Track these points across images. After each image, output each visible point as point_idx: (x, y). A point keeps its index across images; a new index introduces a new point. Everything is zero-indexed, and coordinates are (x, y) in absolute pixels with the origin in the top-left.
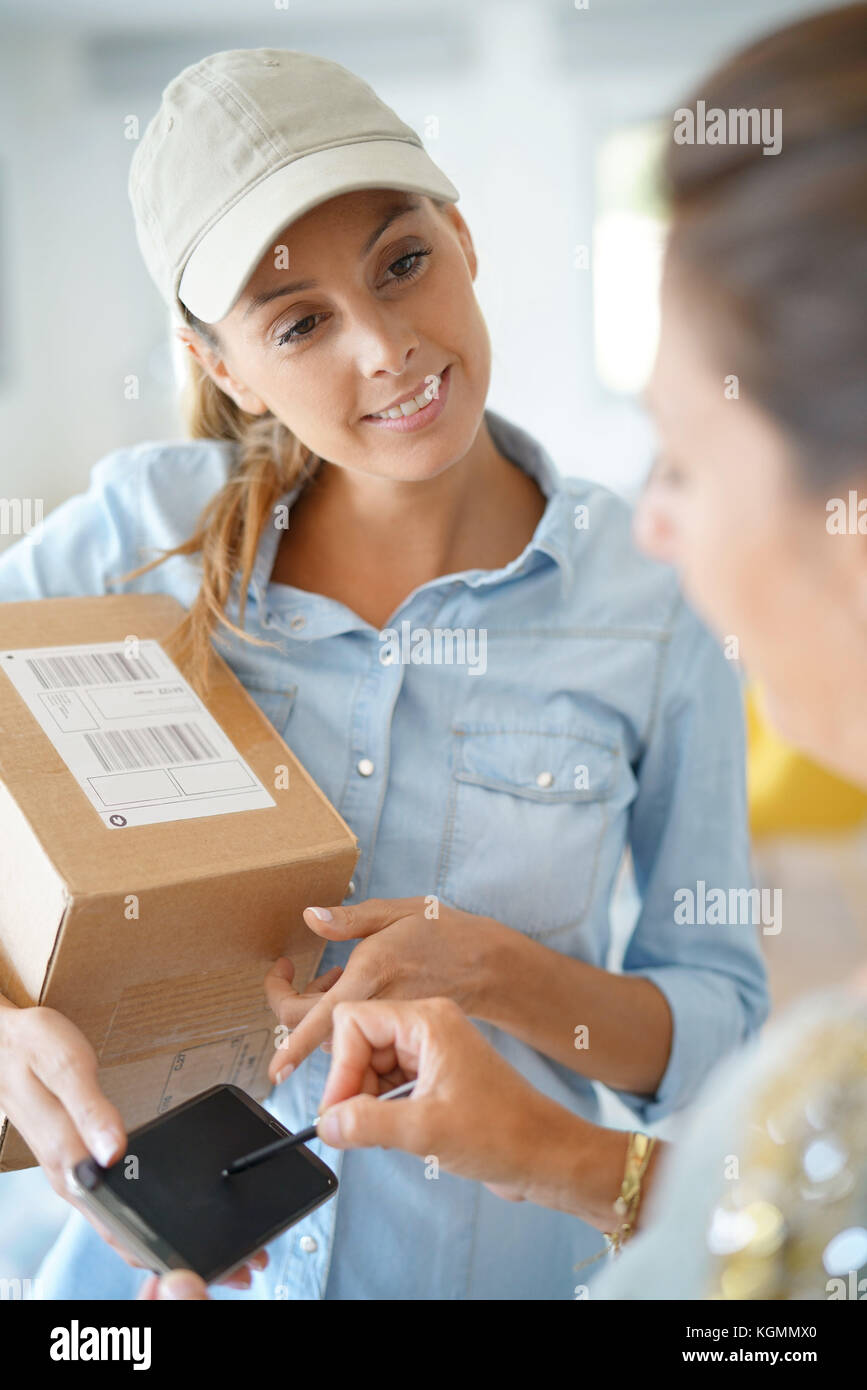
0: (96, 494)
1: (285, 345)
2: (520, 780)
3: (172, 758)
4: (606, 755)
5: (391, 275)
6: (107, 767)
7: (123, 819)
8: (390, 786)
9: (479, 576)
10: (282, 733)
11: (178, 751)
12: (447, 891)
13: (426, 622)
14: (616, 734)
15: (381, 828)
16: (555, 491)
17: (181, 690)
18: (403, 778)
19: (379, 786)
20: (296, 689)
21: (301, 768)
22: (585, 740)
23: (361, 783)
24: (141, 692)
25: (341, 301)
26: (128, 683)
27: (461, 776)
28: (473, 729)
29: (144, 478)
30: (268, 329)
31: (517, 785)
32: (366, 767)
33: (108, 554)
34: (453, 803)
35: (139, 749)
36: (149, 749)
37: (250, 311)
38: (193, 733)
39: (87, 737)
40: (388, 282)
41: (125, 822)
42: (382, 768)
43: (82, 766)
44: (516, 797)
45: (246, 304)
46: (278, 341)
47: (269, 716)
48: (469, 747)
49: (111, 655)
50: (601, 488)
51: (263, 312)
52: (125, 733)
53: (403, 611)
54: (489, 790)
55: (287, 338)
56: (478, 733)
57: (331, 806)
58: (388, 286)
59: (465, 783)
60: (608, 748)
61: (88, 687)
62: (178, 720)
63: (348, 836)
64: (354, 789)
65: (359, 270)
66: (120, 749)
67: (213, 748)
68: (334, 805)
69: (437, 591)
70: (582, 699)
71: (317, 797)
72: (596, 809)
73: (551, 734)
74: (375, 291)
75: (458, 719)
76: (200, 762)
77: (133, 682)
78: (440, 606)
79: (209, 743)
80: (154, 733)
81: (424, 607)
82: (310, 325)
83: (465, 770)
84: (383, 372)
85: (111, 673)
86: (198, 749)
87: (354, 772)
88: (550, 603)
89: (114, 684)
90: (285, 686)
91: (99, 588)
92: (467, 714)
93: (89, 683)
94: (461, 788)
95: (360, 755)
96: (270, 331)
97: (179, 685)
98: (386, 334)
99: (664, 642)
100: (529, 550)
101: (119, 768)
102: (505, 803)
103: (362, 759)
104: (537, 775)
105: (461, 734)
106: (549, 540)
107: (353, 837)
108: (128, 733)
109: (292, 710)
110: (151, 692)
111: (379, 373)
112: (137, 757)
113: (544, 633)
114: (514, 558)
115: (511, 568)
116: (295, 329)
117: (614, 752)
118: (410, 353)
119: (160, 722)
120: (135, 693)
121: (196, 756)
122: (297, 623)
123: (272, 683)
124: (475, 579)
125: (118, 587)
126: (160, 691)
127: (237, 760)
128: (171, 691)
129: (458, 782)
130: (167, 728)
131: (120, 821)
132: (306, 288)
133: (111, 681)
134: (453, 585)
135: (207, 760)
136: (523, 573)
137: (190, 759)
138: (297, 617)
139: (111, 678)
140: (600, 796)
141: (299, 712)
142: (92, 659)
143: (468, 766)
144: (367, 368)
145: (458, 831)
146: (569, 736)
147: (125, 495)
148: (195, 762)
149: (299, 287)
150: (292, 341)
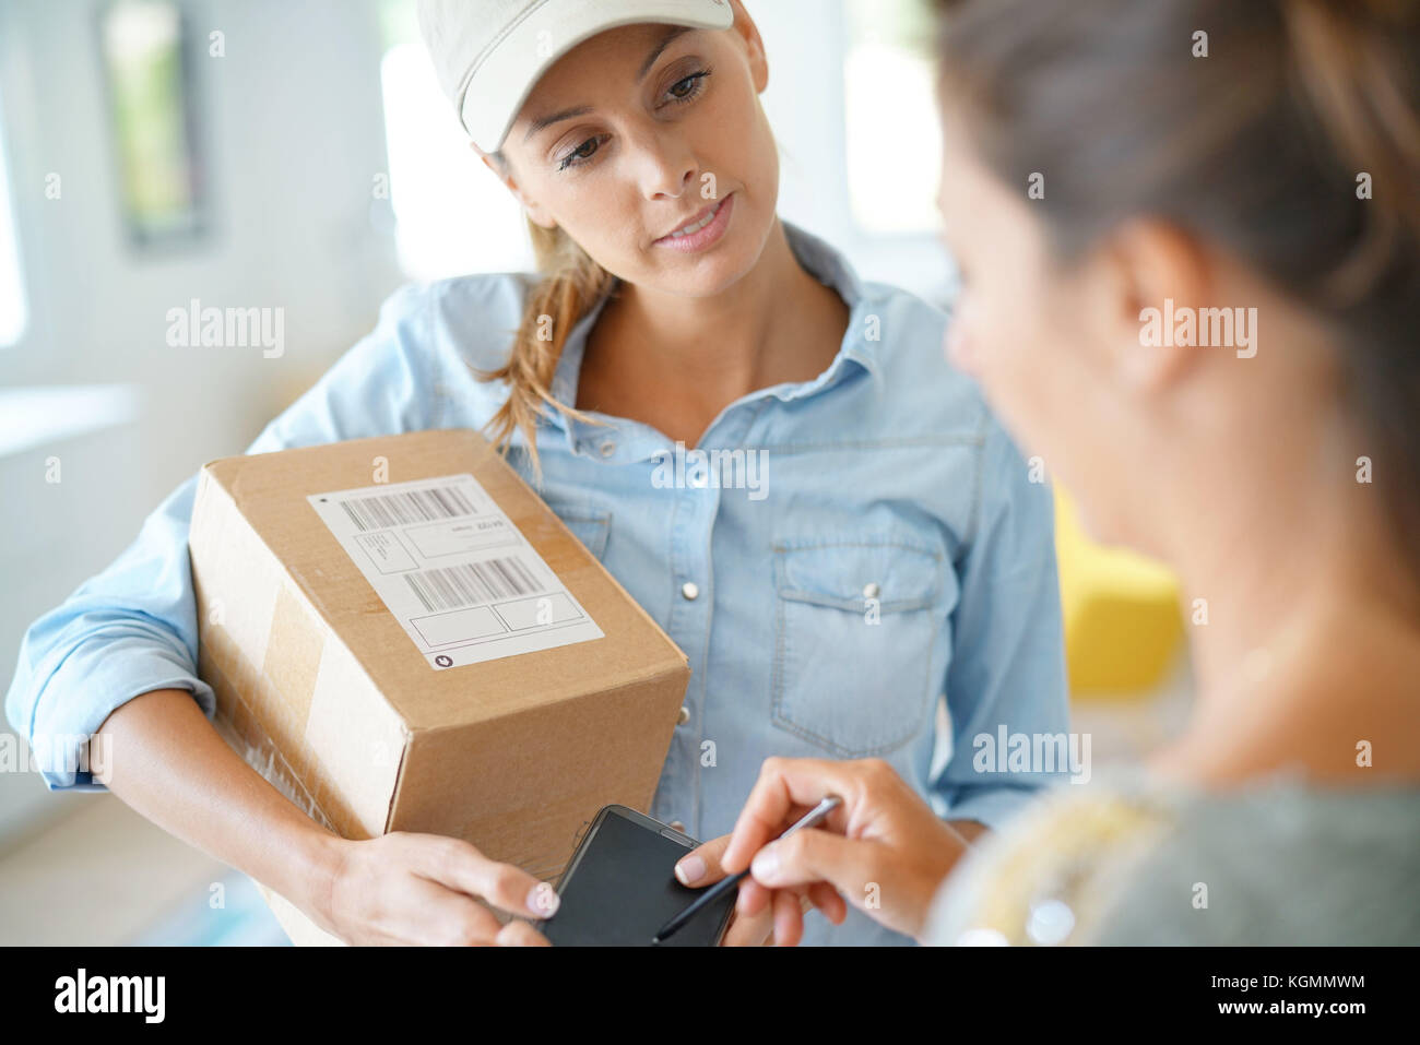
0: (386, 332)
1: (568, 170)
2: (847, 594)
3: (496, 594)
4: (929, 561)
5: (671, 97)
6: (430, 608)
7: (447, 658)
8: (717, 607)
9: (790, 390)
10: (602, 561)
11: (501, 587)
12: (784, 711)
13: (737, 441)
14: (937, 542)
15: (711, 651)
16: (859, 299)
17: (501, 524)
18: (730, 599)
19: (705, 608)
20: (611, 516)
21: (623, 591)
22: (907, 548)
23: (687, 607)
24: (459, 529)
25: (620, 125)
26: (446, 520)
27: (787, 594)
28: (794, 545)
29: (437, 313)
30: (548, 152)
31: (844, 599)
32: (690, 590)
33: (402, 395)
34: (782, 621)
35: (461, 586)
36: (471, 586)
37: (531, 134)
38: (515, 567)
39: (407, 577)
40: (666, 103)
41: (451, 663)
42: (706, 590)
43: (403, 606)
44: (844, 611)
45: (526, 127)
46: (560, 164)
47: (587, 544)
48: (792, 565)
49: (427, 492)
50: (903, 292)
51: (543, 136)
52: (445, 570)
53: (712, 432)
54: (816, 605)
55: (568, 162)
56: (799, 548)
57: (658, 628)
58: (668, 107)
59: (790, 601)
60: (930, 554)
61: (405, 526)
62: (500, 554)
63: (677, 655)
64: (681, 613)
65: (636, 94)
66: (442, 588)
67: (537, 582)
68: (661, 626)
69: (748, 408)
70: (902, 508)
71: (643, 619)
72: (923, 617)
73: (872, 544)
74: (654, 113)
75: (777, 537)
76: (524, 596)
77: (453, 519)
78: (750, 423)
79: (533, 577)
80: (475, 569)
81: (735, 425)
82: (592, 148)
83: (791, 588)
84: (662, 194)
85: (427, 510)
86: (522, 584)
87: (679, 596)
88: (858, 414)
89: (431, 522)
90: (599, 514)
91: (397, 427)
92: (786, 529)
93: (406, 521)
94: (787, 605)
95: (684, 578)
96: (551, 153)
97: (498, 519)
98: (664, 157)
99: (979, 446)
100: (839, 360)
101: (442, 607)
102: (834, 619)
103: (686, 582)
104: (863, 588)
105: (782, 551)
106: (858, 348)
107: (684, 657)
108: (449, 571)
109: (609, 537)
110: (469, 528)
111: (658, 196)
112: (459, 595)
113: (857, 445)
114: (824, 369)
115: (824, 379)
116: (577, 152)
117: (936, 557)
118: (688, 176)
119: (482, 557)
120: (454, 530)
121: (520, 591)
122: (607, 448)
123: (585, 511)
124: (786, 393)
125: (416, 422)
126: (480, 527)
127: (563, 593)
128: (490, 526)
129: (784, 599)
130: (488, 563)
131: (446, 662)
132: (583, 113)
133: (428, 519)
134: (762, 401)
135: (531, 594)
136: (834, 382)
137: (514, 594)
138: (607, 442)
139: (428, 516)
140: (927, 604)
141: (617, 540)
142: (408, 498)
143: (794, 584)
144: (647, 190)
145: (789, 650)
146: (891, 544)
147: (418, 330)
148: (519, 597)
149: (576, 112)
150: (574, 165)
